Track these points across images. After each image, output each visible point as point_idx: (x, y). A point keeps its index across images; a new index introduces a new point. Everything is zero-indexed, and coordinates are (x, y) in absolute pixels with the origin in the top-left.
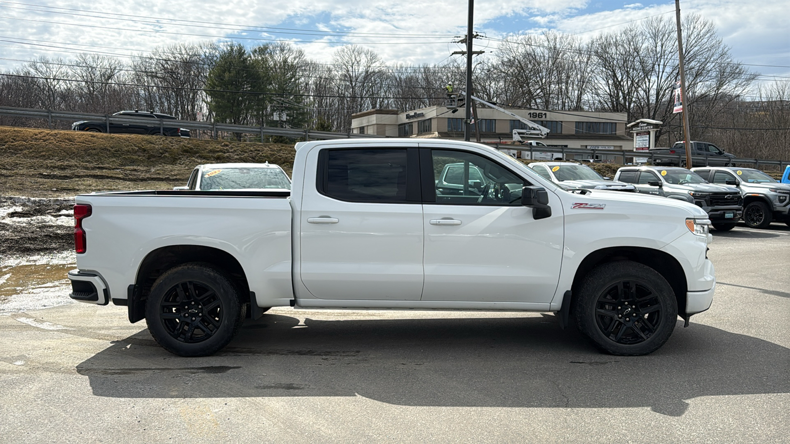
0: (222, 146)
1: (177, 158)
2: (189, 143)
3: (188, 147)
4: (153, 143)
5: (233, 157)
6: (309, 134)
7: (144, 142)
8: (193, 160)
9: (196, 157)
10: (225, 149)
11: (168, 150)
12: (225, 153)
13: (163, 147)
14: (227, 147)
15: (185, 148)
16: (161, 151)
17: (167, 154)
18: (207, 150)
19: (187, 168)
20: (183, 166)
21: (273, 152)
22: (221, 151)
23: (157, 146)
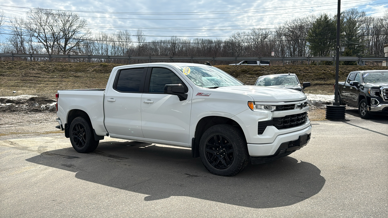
0: (261, 68)
1: (239, 75)
2: (245, 68)
3: (245, 70)
4: (230, 69)
5: (265, 73)
6: (310, 59)
7: (226, 68)
8: (245, 75)
9: (247, 74)
10: (262, 69)
11: (235, 71)
12: (261, 71)
13: (233, 70)
14: (263, 69)
15: (243, 70)
16: (232, 72)
17: (234, 73)
18: (253, 71)
19: (241, 79)
20: (240, 78)
21: (286, 70)
22: (260, 71)
23: (231, 70)
